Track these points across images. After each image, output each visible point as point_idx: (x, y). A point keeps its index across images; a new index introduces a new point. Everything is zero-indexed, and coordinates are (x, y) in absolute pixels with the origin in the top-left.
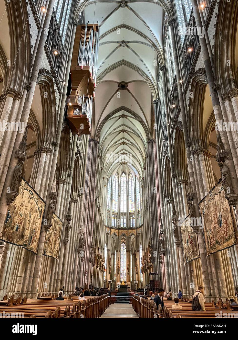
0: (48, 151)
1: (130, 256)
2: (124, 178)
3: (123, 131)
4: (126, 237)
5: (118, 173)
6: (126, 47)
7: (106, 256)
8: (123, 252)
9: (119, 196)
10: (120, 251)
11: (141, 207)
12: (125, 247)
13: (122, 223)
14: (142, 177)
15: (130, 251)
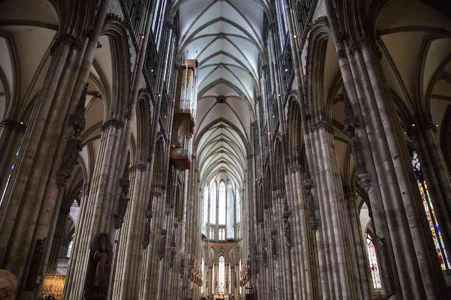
0: (158, 195)
1: (228, 269)
2: (222, 187)
3: (222, 140)
4: (224, 250)
5: (216, 181)
6: (224, 69)
7: (203, 270)
8: (222, 265)
9: (217, 207)
10: (218, 265)
11: (241, 219)
12: (223, 260)
13: (220, 236)
14: (242, 188)
15: (228, 265)
